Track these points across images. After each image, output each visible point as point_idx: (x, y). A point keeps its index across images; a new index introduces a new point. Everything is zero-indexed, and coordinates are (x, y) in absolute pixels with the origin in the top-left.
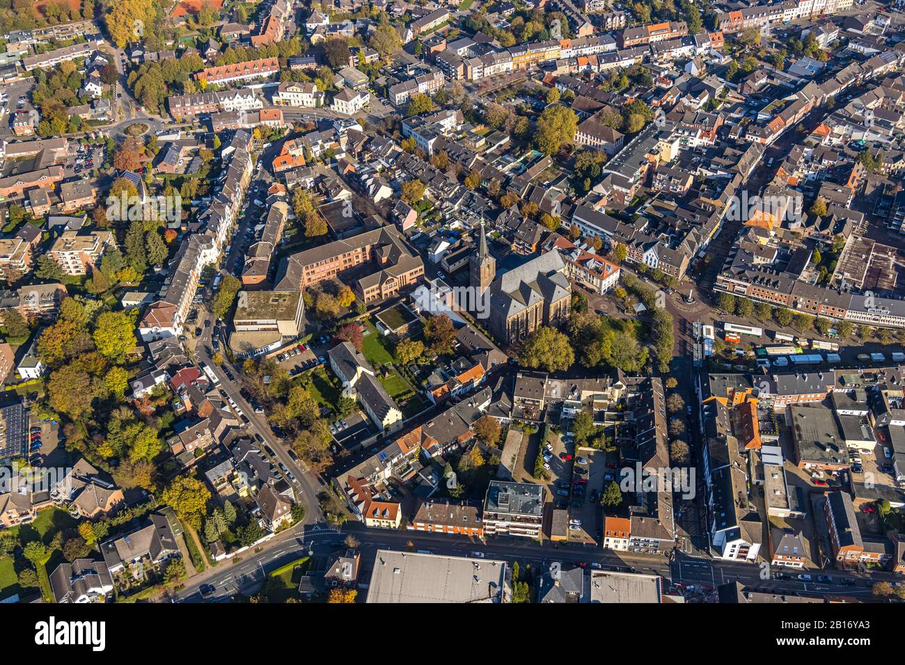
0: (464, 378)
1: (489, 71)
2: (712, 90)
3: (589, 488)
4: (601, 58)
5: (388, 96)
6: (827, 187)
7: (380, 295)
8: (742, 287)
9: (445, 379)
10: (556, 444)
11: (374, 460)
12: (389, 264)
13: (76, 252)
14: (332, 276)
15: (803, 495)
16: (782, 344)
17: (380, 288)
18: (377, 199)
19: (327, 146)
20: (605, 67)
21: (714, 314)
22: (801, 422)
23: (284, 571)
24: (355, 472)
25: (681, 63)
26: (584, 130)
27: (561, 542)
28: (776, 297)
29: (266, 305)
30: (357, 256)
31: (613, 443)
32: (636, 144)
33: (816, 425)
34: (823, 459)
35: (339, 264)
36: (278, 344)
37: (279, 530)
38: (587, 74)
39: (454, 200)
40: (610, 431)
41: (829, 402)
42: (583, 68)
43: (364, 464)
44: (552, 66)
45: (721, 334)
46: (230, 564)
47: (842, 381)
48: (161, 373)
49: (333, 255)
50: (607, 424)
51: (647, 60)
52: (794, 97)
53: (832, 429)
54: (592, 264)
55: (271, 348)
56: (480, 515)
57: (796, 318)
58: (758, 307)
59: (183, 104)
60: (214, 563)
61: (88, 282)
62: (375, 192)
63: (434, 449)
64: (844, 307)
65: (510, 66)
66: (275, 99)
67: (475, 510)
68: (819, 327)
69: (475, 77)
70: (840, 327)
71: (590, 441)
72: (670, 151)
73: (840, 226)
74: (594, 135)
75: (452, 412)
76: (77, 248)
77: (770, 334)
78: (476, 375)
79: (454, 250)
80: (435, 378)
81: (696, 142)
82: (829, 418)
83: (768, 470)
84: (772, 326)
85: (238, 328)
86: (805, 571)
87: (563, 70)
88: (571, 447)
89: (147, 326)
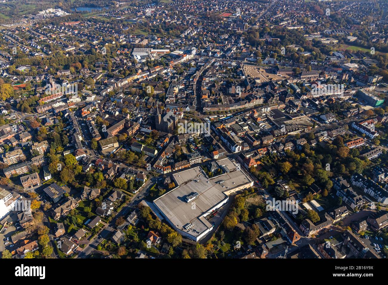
0: (165, 141)
1: (122, 84)
2: (177, 77)
3: (204, 151)
4: (148, 76)
5: (100, 94)
6: (213, 88)
7: (132, 133)
8: (209, 109)
9: (161, 142)
10: (192, 147)
11: (158, 160)
12: (131, 126)
13: (41, 147)
14: (117, 133)
15: (242, 138)
16: (222, 117)
17: (132, 131)
18: (116, 115)
19: (93, 108)
20: (150, 77)
21: (206, 116)
22: (234, 127)
23: (152, 188)
24: (156, 164)
25: (166, 74)
26: (156, 90)
27: (206, 161)
28: (216, 109)
29: (108, 142)
30: (121, 127)
31: (203, 142)
32: (170, 90)
33: (237, 127)
34: (241, 132)
35: (118, 130)
36: (115, 150)
37: (145, 182)
38: (147, 80)
39: (136, 110)
40: (201, 141)
41: (237, 123)
42: (145, 79)
43: (157, 162)
44: (138, 79)
45: (210, 119)
46: (139, 193)
47: (237, 118)
48: (90, 164)
49: (116, 128)
50: (200, 140)
51: (158, 74)
52: (195, 74)
53: (240, 127)
54: (177, 113)
55: (114, 151)
56: (188, 161)
57: (222, 112)
58: (214, 112)
59: (41, 108)
60: (135, 194)
61: (48, 154)
62: (115, 114)
63: (169, 155)
64: (229, 107)
65: (127, 82)
66: (68, 102)
67: (187, 161)
68: (226, 113)
69: (120, 86)
70: (230, 111)
71: (199, 143)
72: (176, 90)
73: (219, 95)
74: (158, 90)
75: (168, 147)
76: (40, 146)
77: (218, 116)
78: (167, 140)
79: (144, 119)
80: (159, 143)
81: (181, 87)
82: (238, 125)
83: (234, 136)
84: (218, 115)
85: (103, 149)
86: (249, 149)
87: (140, 80)
88: (196, 146)
89: (77, 156)
